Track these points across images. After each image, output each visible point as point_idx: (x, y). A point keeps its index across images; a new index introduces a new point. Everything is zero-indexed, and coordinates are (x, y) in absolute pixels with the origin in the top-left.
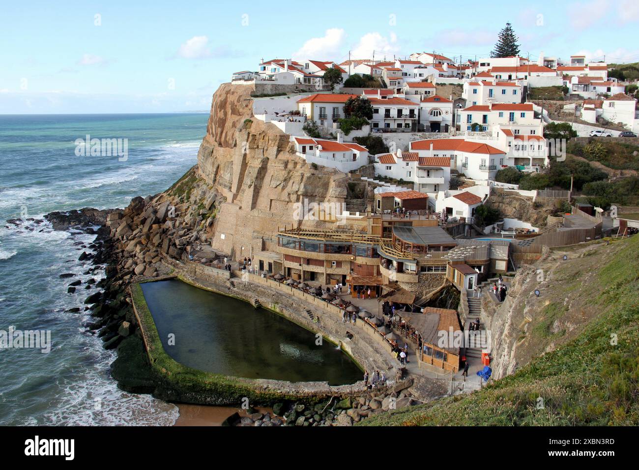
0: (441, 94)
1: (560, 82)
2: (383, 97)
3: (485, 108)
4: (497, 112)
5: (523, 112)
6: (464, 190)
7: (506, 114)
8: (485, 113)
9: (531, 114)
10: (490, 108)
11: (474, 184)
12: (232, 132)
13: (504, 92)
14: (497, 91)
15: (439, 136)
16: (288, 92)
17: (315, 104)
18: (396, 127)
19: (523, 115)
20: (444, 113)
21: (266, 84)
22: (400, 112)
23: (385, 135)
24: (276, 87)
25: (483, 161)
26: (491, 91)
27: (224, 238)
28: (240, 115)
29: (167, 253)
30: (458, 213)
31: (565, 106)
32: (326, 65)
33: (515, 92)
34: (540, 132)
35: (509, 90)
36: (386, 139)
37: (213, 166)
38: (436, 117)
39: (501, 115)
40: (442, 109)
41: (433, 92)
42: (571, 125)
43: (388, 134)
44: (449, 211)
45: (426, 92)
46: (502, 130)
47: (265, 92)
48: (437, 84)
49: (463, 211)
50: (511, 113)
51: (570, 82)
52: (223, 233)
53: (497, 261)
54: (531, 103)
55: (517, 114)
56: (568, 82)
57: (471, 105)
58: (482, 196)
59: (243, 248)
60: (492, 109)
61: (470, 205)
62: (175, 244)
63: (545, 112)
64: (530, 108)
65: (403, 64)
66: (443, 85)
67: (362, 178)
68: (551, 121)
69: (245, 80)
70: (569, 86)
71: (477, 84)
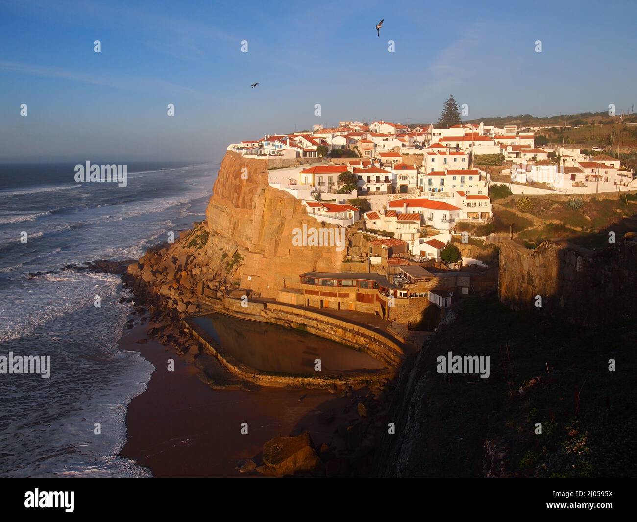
0: (407, 162)
1: (497, 150)
2: (364, 167)
3: (442, 174)
4: (451, 177)
5: (471, 176)
6: (432, 238)
7: (458, 177)
8: (442, 177)
9: (477, 177)
10: (446, 173)
11: (438, 233)
12: (251, 196)
13: (455, 160)
14: (450, 158)
15: (408, 196)
16: (292, 165)
17: (316, 175)
18: (375, 190)
19: (471, 179)
20: (410, 178)
21: (275, 159)
22: (378, 178)
23: (368, 197)
24: (283, 161)
25: (445, 216)
26: (445, 160)
27: (250, 280)
28: (257, 183)
29: (203, 294)
30: (430, 254)
31: (503, 171)
32: (314, 139)
33: (463, 160)
34: (485, 192)
35: (459, 158)
36: (370, 200)
37: (230, 223)
38: (404, 181)
39: (454, 179)
40: (409, 175)
41: (400, 160)
42: (507, 186)
43: (371, 196)
44: (423, 253)
45: (394, 161)
46: (457, 192)
47: (275, 166)
48: (404, 154)
49: (433, 253)
50: (461, 177)
51: (506, 150)
52: (250, 276)
53: (462, 288)
54: (476, 169)
55: (467, 177)
56: (504, 149)
57: (430, 171)
58: (446, 242)
59: (268, 287)
60: (448, 174)
61: (438, 248)
62: (208, 287)
63: (488, 176)
64: (476, 173)
65: (374, 137)
66: (407, 155)
67: (358, 231)
68: (492, 183)
69: (258, 156)
70: (505, 154)
71: (434, 154)
